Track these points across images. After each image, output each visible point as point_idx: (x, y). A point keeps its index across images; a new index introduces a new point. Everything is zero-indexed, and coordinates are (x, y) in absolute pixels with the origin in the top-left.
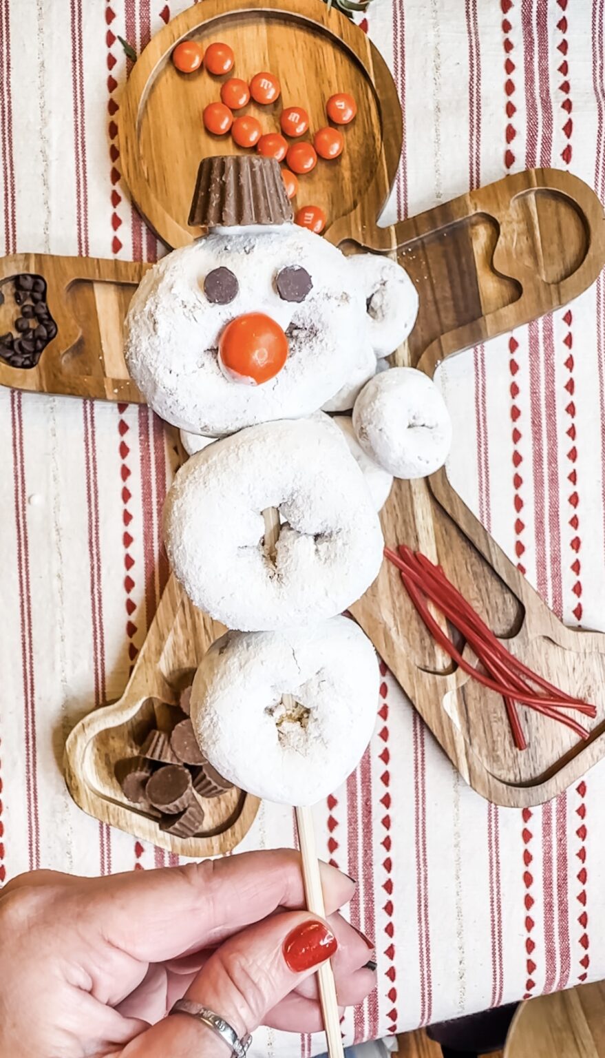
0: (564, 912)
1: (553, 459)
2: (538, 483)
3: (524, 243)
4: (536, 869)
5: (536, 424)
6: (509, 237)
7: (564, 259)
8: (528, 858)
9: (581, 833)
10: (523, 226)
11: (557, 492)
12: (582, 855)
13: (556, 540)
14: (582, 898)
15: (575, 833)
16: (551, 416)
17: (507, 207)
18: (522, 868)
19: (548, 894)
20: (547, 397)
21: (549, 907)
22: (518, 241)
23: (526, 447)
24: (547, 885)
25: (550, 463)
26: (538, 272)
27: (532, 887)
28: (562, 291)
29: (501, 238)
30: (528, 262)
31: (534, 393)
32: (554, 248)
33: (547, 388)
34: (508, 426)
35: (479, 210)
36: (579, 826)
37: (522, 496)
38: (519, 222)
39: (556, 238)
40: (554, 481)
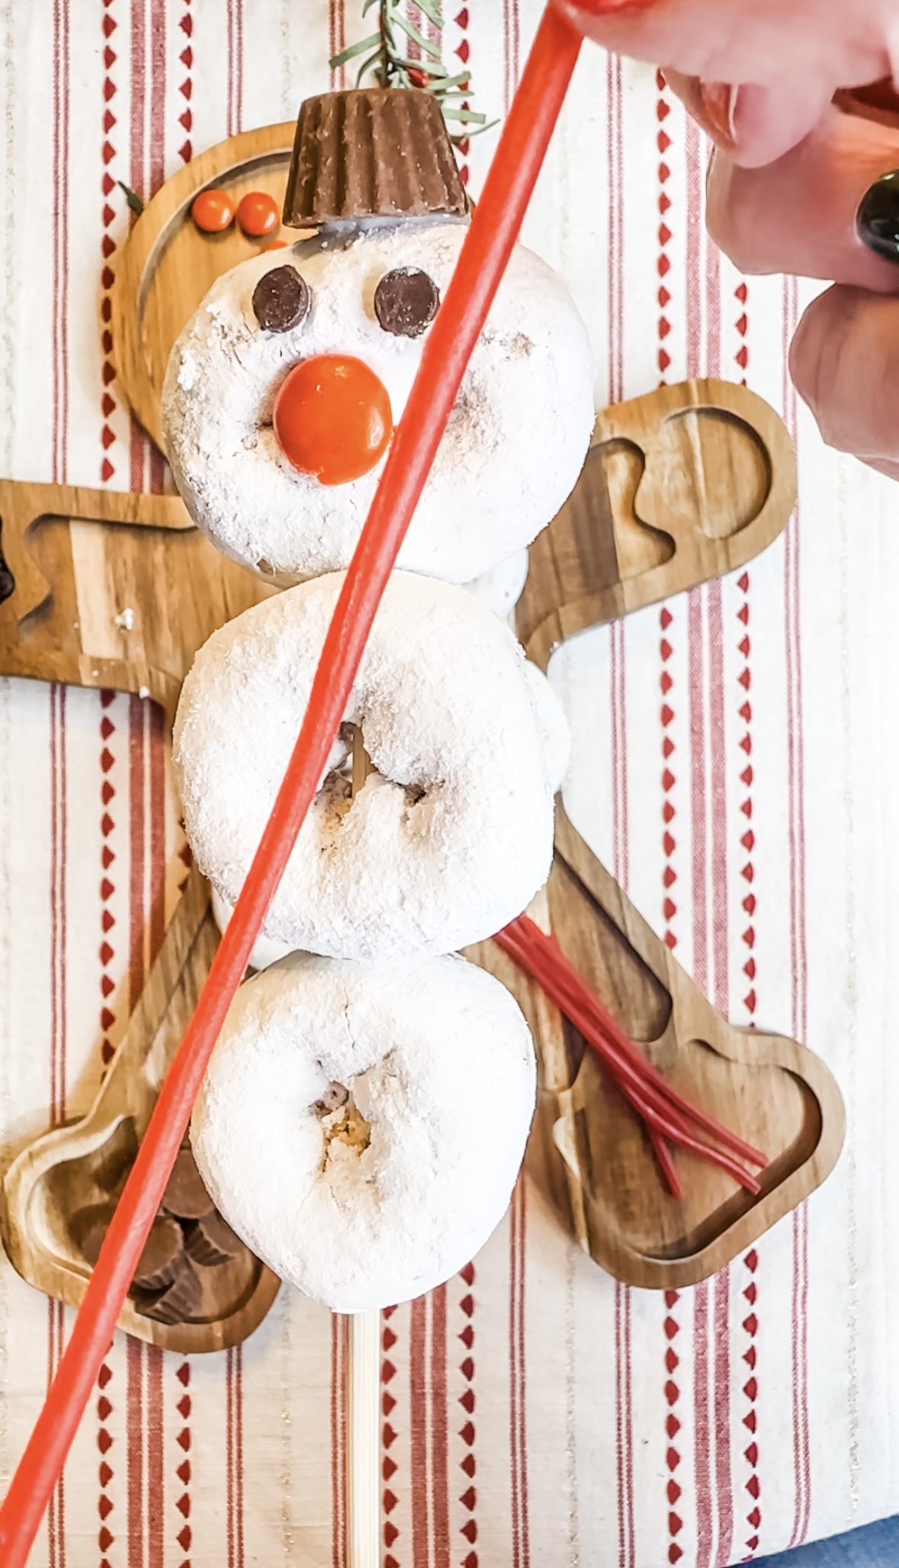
0: (724, 1442)
1: (719, 781)
2: (698, 816)
3: (681, 481)
4: (684, 1377)
5: (696, 732)
6: (658, 473)
7: (736, 505)
8: (672, 1361)
9: (750, 1326)
10: (678, 458)
11: (724, 828)
12: (751, 1357)
13: (721, 897)
14: (751, 1421)
15: (740, 1324)
16: (718, 720)
17: (656, 432)
18: (663, 1376)
19: (702, 1415)
20: (712, 693)
21: (702, 1434)
22: (671, 478)
23: (681, 764)
24: (700, 1402)
25: (715, 787)
26: (700, 523)
27: (677, 1404)
28: (732, 551)
29: (647, 474)
30: (685, 508)
31: (694, 686)
32: (723, 490)
33: (713, 680)
34: (656, 733)
35: (617, 435)
36: (747, 1315)
37: (673, 834)
38: (674, 452)
39: (725, 475)
40: (720, 813)
